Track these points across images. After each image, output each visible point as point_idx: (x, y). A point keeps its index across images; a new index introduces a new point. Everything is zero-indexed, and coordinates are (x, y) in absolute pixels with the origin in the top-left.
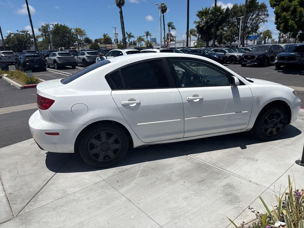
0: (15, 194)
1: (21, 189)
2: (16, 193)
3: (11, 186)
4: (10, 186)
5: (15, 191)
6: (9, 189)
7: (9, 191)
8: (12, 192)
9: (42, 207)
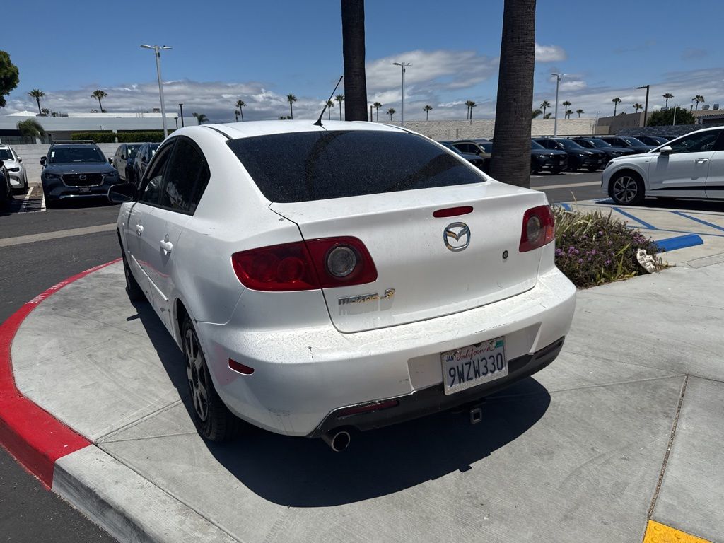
0: (660, 408)
1: (642, 409)
2: (658, 408)
3: (652, 433)
4: (656, 434)
5: (656, 413)
6: (661, 428)
7: (665, 423)
8: (661, 415)
9: (641, 364)
